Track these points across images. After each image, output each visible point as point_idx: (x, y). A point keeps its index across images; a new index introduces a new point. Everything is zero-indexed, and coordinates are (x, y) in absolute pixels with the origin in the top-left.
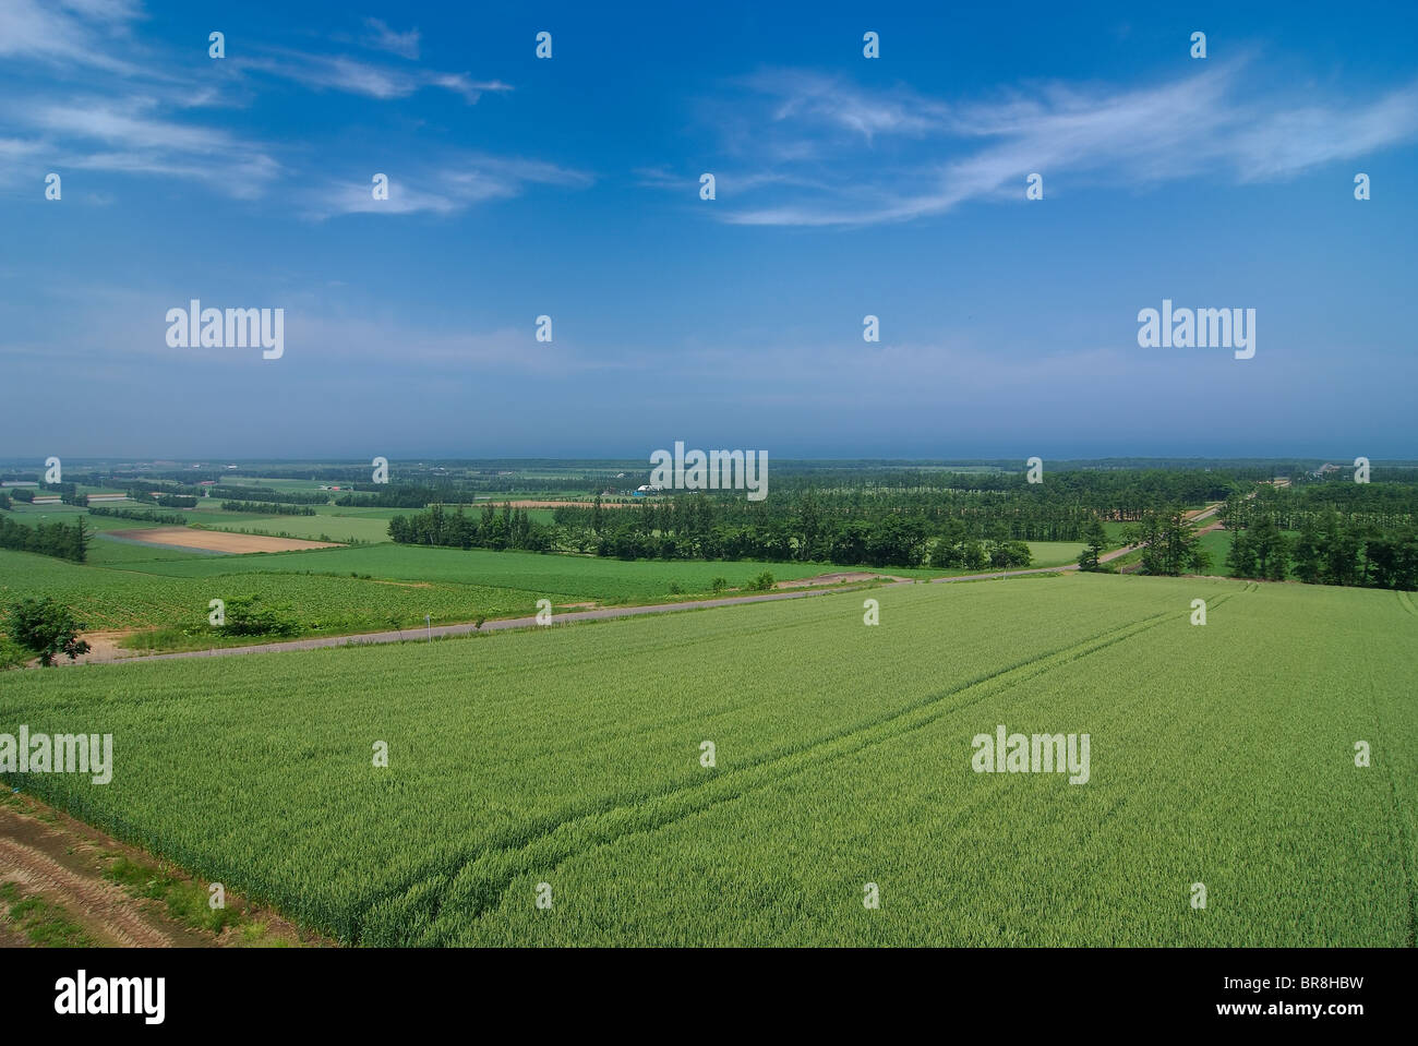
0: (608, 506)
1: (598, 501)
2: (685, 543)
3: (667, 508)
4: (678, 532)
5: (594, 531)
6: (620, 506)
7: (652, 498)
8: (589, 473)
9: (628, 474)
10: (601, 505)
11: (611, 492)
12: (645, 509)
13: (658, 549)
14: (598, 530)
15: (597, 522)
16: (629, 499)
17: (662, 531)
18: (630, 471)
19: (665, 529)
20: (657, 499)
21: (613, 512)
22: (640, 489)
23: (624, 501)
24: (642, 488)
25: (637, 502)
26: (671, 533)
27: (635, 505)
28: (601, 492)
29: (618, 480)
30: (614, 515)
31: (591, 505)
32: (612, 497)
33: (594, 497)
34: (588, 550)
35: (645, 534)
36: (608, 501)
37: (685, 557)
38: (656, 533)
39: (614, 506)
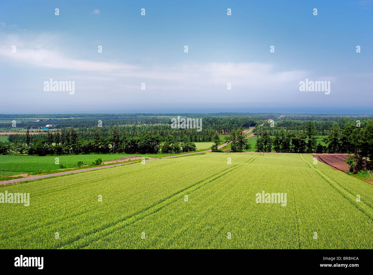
0: (33, 134)
1: (28, 132)
2: (66, 148)
3: (58, 134)
4: (63, 143)
5: (26, 145)
6: (38, 133)
7: (52, 130)
8: (24, 120)
9: (41, 120)
10: (29, 133)
11: (34, 128)
12: (49, 135)
13: (55, 151)
14: (28, 144)
15: (28, 140)
16: (42, 130)
17: (56, 143)
18: (42, 119)
19: (57, 142)
20: (54, 130)
21: (35, 136)
22: (46, 126)
23: (40, 131)
24: (48, 126)
25: (45, 132)
26: (60, 144)
27: (44, 133)
28: (29, 128)
29: (37, 123)
30: (35, 137)
31: (25, 134)
32: (34, 130)
33: (26, 130)
34: (24, 152)
35: (49, 144)
36: (32, 132)
37: (66, 153)
38: (54, 144)
39: (35, 133)
